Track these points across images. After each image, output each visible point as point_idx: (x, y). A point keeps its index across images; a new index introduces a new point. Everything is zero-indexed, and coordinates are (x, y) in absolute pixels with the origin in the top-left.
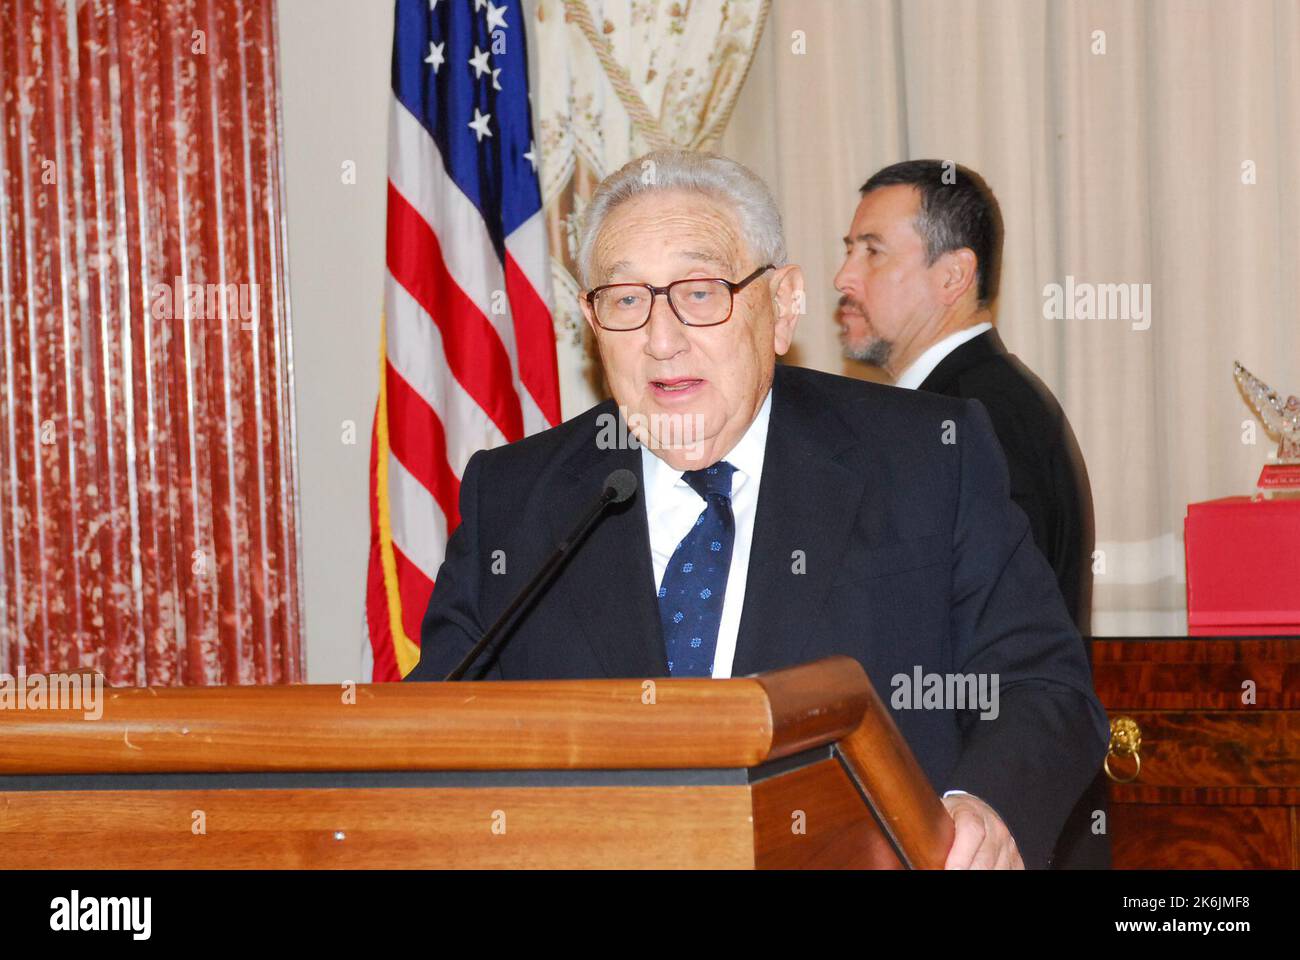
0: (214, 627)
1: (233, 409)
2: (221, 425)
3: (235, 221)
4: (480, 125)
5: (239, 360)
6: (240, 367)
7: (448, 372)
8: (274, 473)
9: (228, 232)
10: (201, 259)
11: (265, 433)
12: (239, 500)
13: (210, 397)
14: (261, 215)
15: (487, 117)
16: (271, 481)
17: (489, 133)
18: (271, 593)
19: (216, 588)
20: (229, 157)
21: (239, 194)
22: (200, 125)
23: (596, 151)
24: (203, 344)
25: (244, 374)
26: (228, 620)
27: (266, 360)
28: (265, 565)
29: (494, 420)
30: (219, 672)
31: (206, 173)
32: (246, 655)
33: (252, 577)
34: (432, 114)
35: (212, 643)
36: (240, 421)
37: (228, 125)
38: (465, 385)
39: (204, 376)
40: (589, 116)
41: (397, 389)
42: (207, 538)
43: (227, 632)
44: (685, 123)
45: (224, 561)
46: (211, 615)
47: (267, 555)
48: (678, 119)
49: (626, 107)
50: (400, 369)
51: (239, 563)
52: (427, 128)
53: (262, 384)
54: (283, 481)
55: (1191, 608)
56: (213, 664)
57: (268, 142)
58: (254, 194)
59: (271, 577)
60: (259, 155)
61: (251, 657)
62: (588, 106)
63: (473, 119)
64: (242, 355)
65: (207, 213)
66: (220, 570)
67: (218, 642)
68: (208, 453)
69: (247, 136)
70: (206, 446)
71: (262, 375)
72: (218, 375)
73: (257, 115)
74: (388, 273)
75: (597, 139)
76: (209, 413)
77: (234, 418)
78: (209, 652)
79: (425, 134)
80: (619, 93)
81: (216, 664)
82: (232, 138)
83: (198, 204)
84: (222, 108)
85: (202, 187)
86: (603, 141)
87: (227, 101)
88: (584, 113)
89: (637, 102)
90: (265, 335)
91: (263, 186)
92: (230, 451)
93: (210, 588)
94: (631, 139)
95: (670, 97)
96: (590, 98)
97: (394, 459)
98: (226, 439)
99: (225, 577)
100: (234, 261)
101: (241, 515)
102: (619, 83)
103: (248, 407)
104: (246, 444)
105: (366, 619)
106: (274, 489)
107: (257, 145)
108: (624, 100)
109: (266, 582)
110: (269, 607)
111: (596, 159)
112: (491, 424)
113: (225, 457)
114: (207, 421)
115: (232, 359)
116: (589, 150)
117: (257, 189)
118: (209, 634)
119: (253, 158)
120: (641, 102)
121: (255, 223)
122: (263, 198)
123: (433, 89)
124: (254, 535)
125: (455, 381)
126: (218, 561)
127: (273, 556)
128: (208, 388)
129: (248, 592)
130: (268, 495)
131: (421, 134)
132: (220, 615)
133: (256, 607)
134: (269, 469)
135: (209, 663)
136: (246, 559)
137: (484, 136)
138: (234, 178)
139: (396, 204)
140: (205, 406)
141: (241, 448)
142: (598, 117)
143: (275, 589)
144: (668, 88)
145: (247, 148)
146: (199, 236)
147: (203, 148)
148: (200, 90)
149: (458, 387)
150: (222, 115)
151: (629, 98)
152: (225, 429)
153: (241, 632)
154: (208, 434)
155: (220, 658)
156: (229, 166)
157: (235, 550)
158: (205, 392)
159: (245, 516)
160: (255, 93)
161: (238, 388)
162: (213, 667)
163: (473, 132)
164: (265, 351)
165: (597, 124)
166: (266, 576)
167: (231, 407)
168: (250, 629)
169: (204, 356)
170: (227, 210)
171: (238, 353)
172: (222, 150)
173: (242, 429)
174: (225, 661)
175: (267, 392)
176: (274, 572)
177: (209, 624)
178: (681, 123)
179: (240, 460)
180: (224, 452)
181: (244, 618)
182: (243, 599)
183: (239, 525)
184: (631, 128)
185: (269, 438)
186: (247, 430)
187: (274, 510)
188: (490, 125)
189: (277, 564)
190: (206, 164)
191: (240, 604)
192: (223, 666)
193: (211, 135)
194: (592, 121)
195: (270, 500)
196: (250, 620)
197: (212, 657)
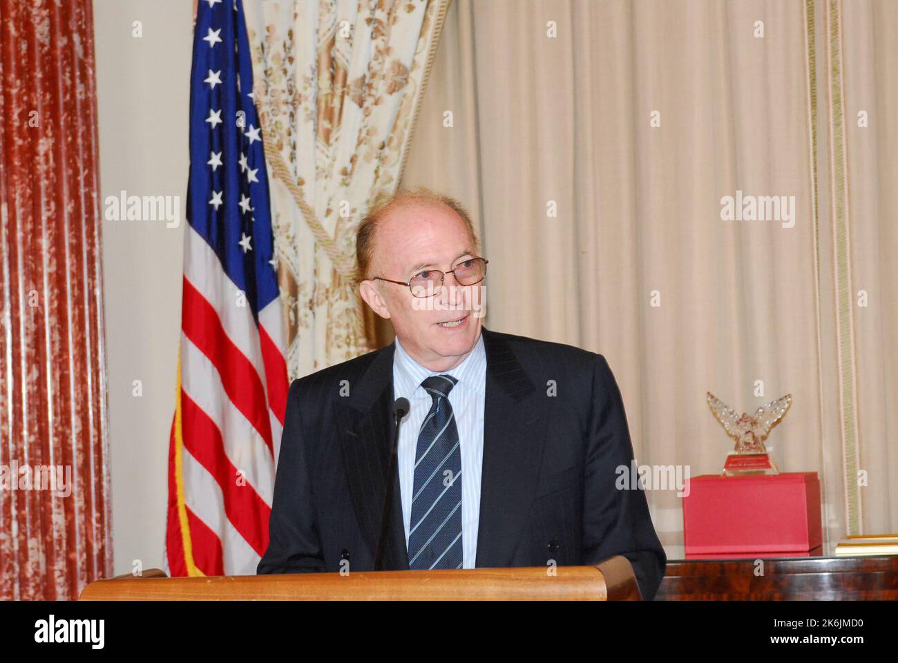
0: (63, 561)
1: (76, 421)
2: (68, 431)
3: (78, 302)
4: (245, 243)
5: (79, 391)
6: (80, 395)
7: (226, 397)
8: (99, 461)
9: (73, 309)
10: (57, 326)
11: (94, 437)
12: (78, 479)
13: (62, 413)
14: (93, 299)
15: (249, 238)
16: (97, 467)
17: (250, 248)
18: (97, 539)
19: (64, 535)
20: (75, 261)
21: (80, 285)
22: (57, 241)
23: (292, 259)
24: (58, 379)
25: (82, 399)
26: (72, 556)
27: (95, 390)
28: (94, 521)
29: (256, 428)
30: (66, 589)
31: (60, 272)
32: (82, 579)
33: (86, 528)
34: (214, 235)
35: (61, 571)
36: (80, 428)
37: (74, 241)
38: (237, 405)
39: (58, 400)
40: (288, 237)
41: (188, 408)
42: (59, 503)
43: (71, 563)
44: (351, 242)
45: (69, 518)
46: (61, 553)
47: (95, 514)
48: (347, 239)
49: (313, 231)
50: (192, 395)
51: (79, 519)
52: (210, 244)
53: (93, 405)
54: (104, 467)
55: (687, 543)
56: (62, 584)
57: (96, 253)
58: (89, 284)
59: (97, 528)
60: (91, 260)
61: (85, 580)
62: (287, 231)
63: (241, 239)
64: (82, 387)
65: (61, 297)
66: (67, 524)
67: (65, 570)
68: (61, 449)
69: (85, 248)
70: (59, 445)
71: (93, 399)
72: (67, 399)
73: (90, 235)
74: (184, 334)
75: (293, 252)
76: (62, 424)
77: (76, 427)
78: (59, 577)
79: (209, 248)
80: (308, 222)
81: (64, 585)
82: (77, 249)
83: (56, 291)
84: (71, 230)
85: (58, 280)
86: (296, 252)
87: (74, 226)
88: (285, 235)
89: (320, 228)
90: (94, 374)
91: (93, 279)
92: (74, 447)
93: (60, 536)
94: (315, 251)
95: (341, 225)
96: (289, 225)
97: (187, 453)
98: (71, 440)
99: (70, 528)
100: (77, 328)
101: (80, 488)
102: (307, 216)
103: (85, 420)
104: (83, 444)
105: (166, 554)
106: (99, 472)
107: (90, 253)
108: (312, 227)
109: (95, 532)
110: (96, 547)
111: (292, 264)
112: (254, 430)
113: (71, 452)
114: (60, 429)
115: (76, 390)
116: (288, 258)
117: (91, 281)
118: (60, 565)
119: (88, 263)
120: (323, 229)
121: (89, 304)
122: (94, 287)
123: (214, 220)
124: (87, 501)
125: (231, 403)
126: (66, 518)
127: (99, 515)
128: (61, 407)
129: (84, 538)
130: (96, 476)
131: (206, 249)
132: (67, 553)
133: (88, 548)
134: (97, 459)
135: (59, 584)
136: (83, 517)
137: (248, 250)
138: (77, 275)
139: (189, 292)
140: (59, 419)
141: (80, 446)
142: (294, 237)
143: (99, 536)
144: (340, 220)
145: (85, 255)
146: (56, 311)
147: (58, 256)
148: (57, 219)
149: (232, 406)
150: (70, 235)
151: (315, 226)
152: (71, 434)
153: (79, 564)
154: (61, 437)
155: (67, 580)
156: (75, 266)
157: (77, 511)
158: (59, 411)
159: (83, 490)
160: (90, 222)
161: (79, 408)
162: (61, 586)
163: (241, 247)
164: (95, 384)
165: (292, 242)
166: (94, 528)
167: (75, 420)
168: (85, 562)
169: (58, 388)
170: (73, 295)
171: (79, 386)
172: (70, 257)
173: (81, 434)
174: (69, 583)
175: (96, 411)
176: (99, 526)
177: (59, 559)
178: (348, 242)
179: (80, 454)
180: (69, 448)
181: (81, 555)
182: (81, 542)
183: (79, 496)
184: (315, 244)
185: (96, 439)
186: (84, 435)
187: (99, 486)
188: (251, 243)
189: (100, 520)
190: (61, 266)
191: (79, 545)
192: (68, 585)
193: (64, 247)
194: (290, 240)
195: (97, 479)
196: (85, 555)
197: (61, 580)
